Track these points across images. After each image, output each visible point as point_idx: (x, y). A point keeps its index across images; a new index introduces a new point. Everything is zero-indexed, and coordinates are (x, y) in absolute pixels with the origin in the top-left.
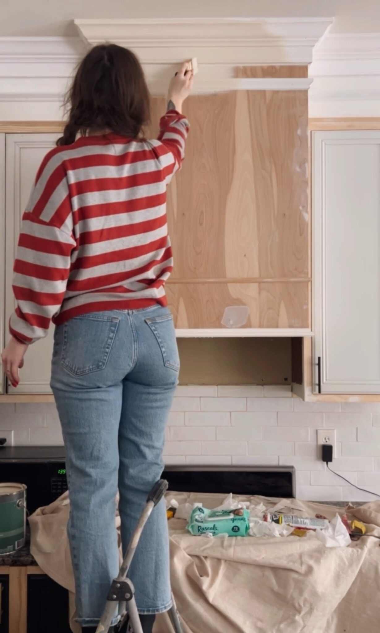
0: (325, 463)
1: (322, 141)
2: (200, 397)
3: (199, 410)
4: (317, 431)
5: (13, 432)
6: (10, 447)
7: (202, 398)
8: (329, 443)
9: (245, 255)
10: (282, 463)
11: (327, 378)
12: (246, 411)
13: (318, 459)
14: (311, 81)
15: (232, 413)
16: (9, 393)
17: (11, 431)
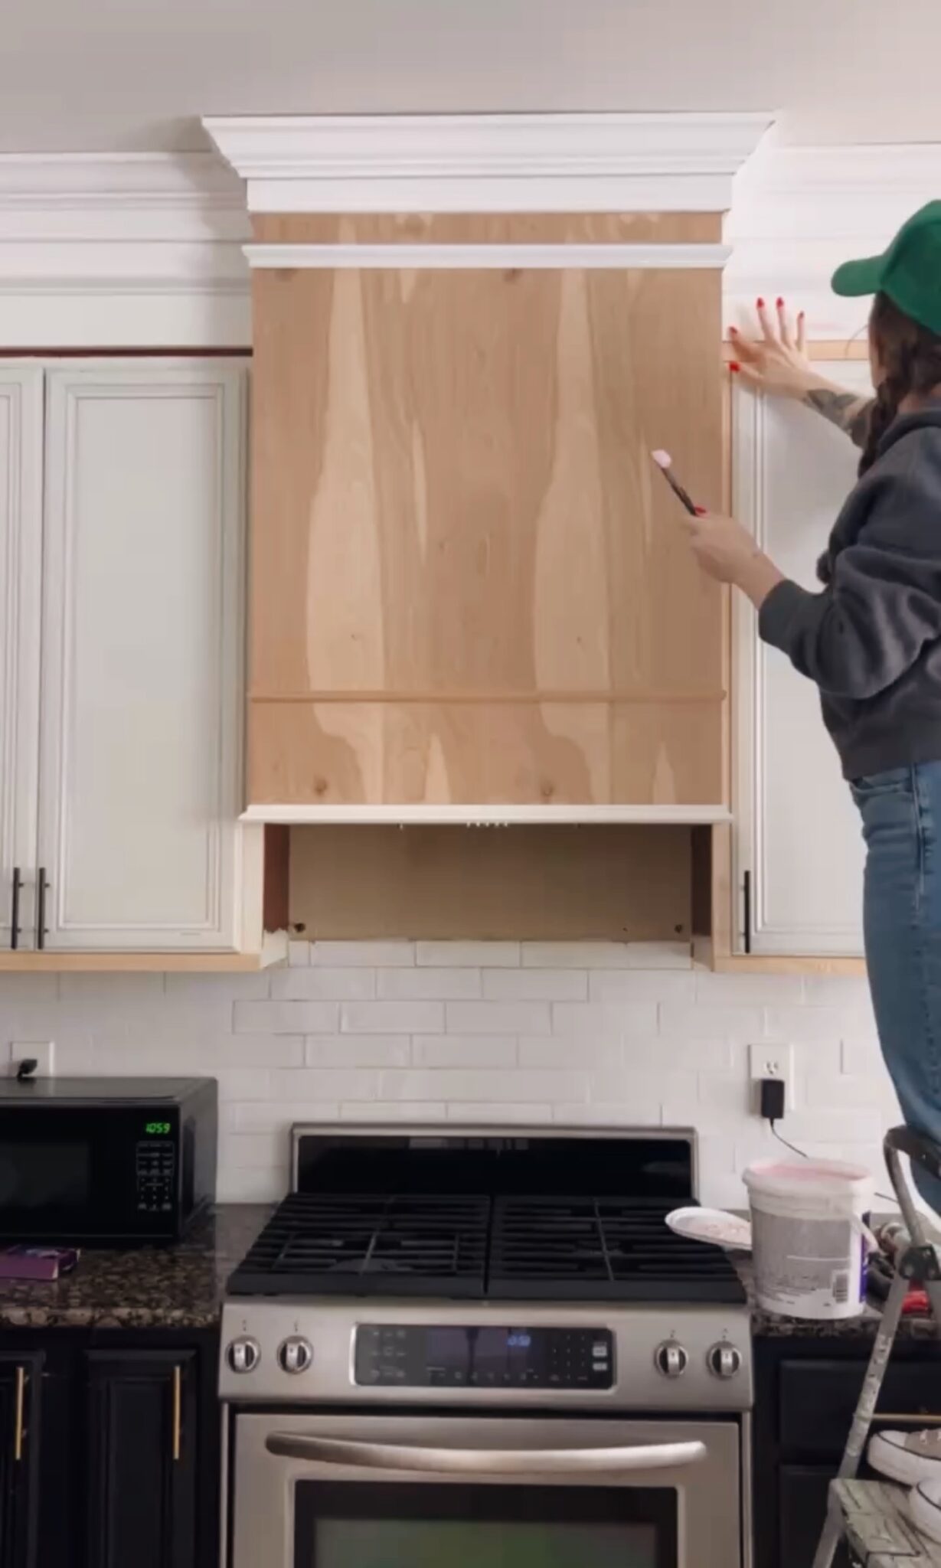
0: (767, 1121)
2: (482, 968)
3: (479, 998)
4: (749, 1048)
5: (52, 1046)
6: (46, 1079)
7: (485, 970)
8: (777, 1076)
9: (579, 640)
10: (669, 1121)
11: (766, 919)
12: (587, 1000)
13: (752, 1112)
14: (728, 253)
15: (555, 1005)
16: (45, 950)
17: (48, 1042)
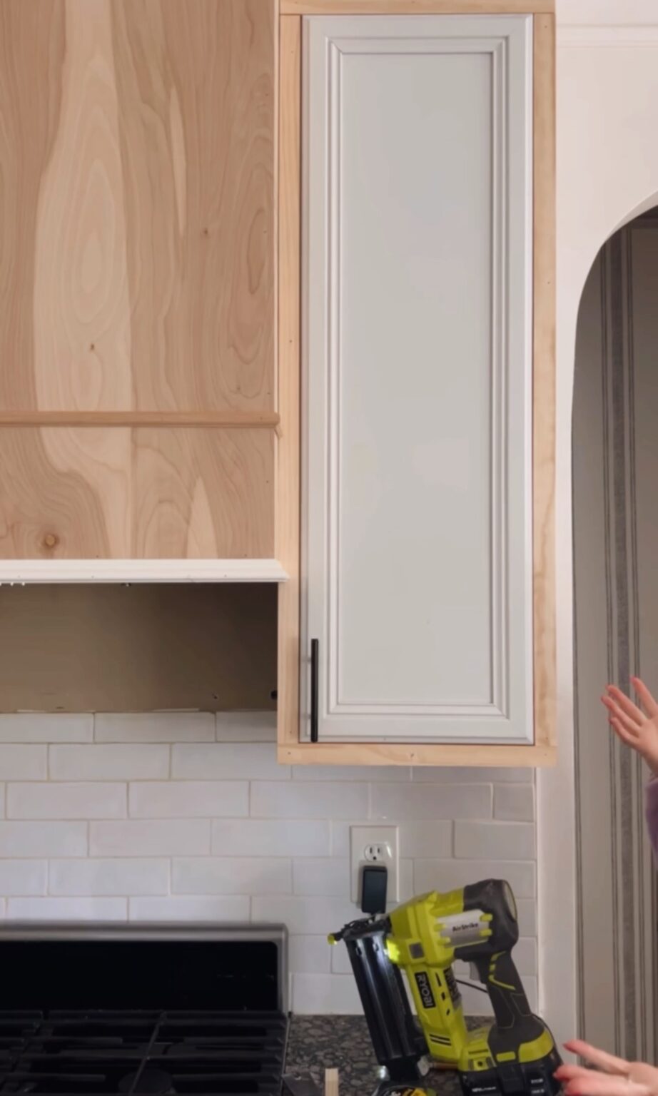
1: (330, 43)
2: (49, 743)
3: (45, 778)
4: (350, 831)
7: (52, 747)
9: (93, 347)
12: (170, 779)
15: (131, 784)
